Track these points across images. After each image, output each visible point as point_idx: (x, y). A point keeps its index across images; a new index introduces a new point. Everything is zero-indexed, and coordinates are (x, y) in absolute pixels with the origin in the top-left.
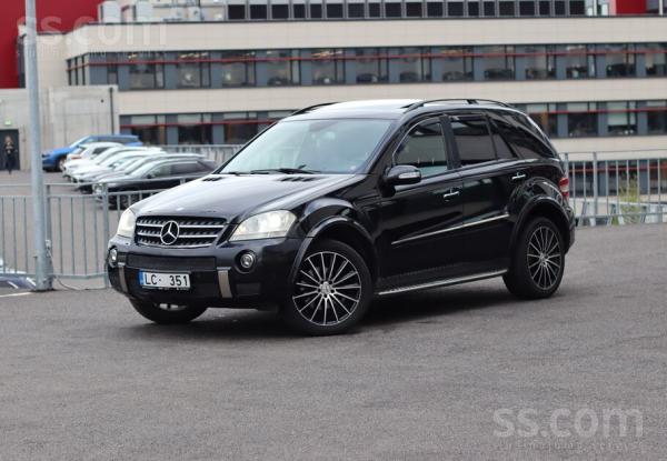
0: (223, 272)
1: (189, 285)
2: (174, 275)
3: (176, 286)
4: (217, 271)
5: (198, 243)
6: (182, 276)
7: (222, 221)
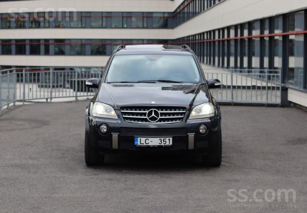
0: (191, 135)
1: (171, 144)
2: (162, 139)
3: (162, 144)
4: (188, 135)
5: (172, 121)
6: (168, 139)
7: (184, 108)
